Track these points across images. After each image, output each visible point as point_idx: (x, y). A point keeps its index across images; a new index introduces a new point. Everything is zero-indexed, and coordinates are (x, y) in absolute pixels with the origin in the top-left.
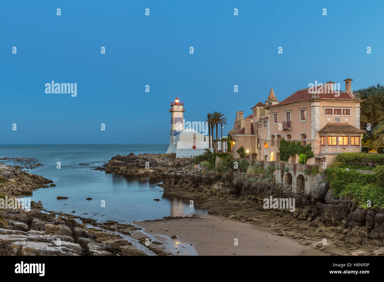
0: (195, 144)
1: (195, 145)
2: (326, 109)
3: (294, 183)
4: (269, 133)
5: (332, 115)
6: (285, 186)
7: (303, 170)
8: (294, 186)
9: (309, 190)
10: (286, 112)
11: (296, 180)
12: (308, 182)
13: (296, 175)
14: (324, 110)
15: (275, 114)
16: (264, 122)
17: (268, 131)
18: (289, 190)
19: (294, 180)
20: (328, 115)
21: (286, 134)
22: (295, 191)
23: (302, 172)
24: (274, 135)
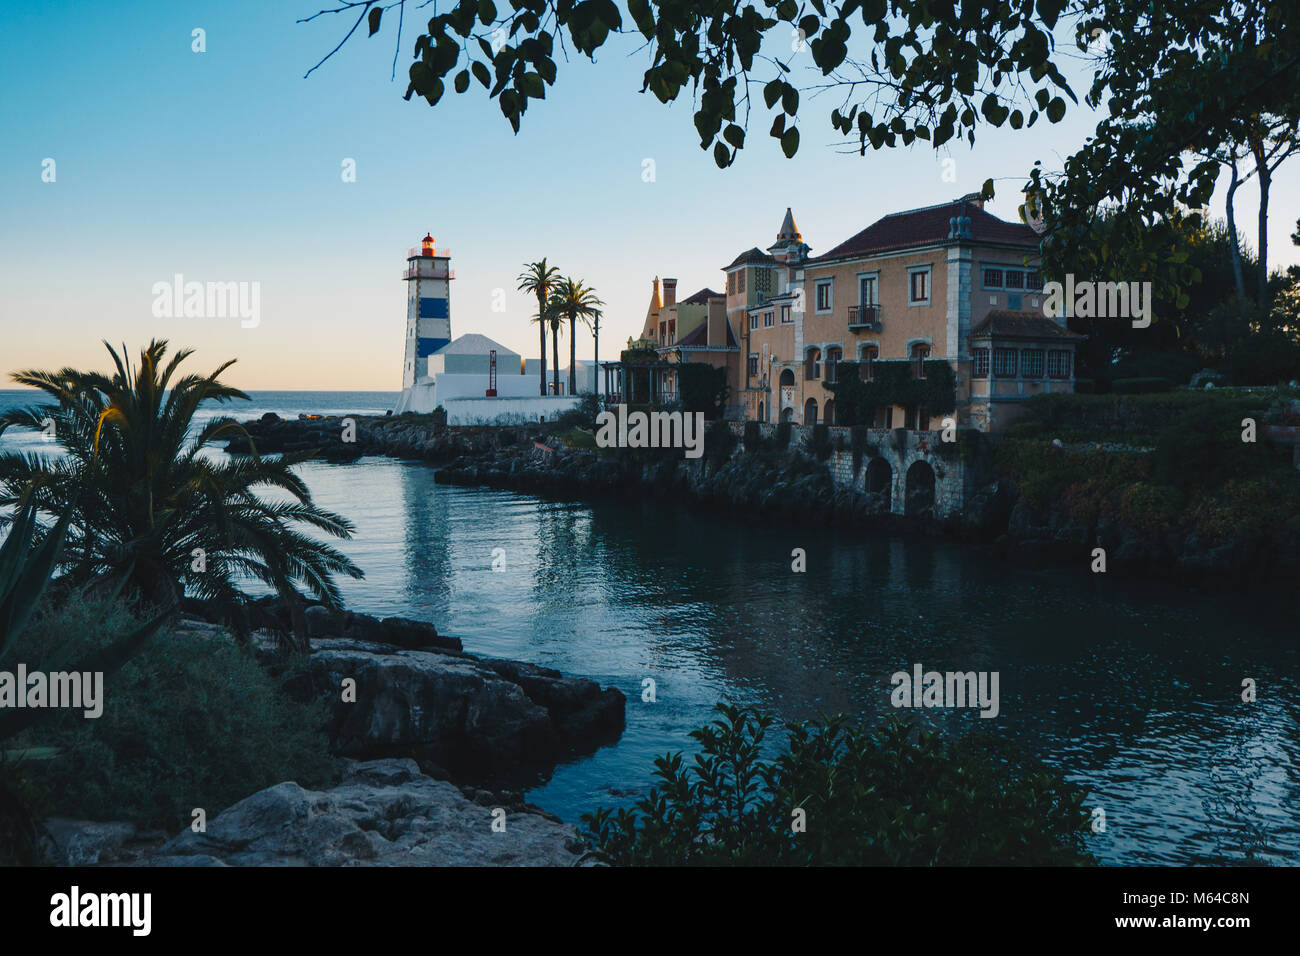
0: (493, 384)
1: (493, 388)
2: (987, 270)
3: (897, 486)
4: (799, 339)
5: (1001, 289)
6: (868, 495)
7: (929, 447)
8: (898, 494)
9: (950, 503)
10: (860, 277)
11: (903, 476)
12: (946, 480)
13: (907, 461)
14: (983, 273)
15: (822, 282)
16: (783, 307)
17: (796, 334)
18: (881, 507)
19: (898, 479)
20: (993, 288)
21: (858, 343)
22: (903, 509)
23: (926, 453)
24: (818, 345)
